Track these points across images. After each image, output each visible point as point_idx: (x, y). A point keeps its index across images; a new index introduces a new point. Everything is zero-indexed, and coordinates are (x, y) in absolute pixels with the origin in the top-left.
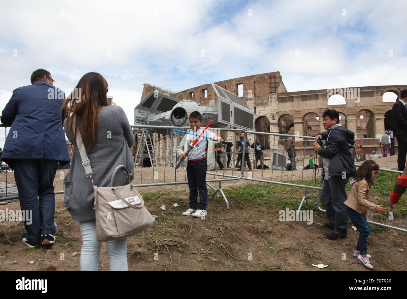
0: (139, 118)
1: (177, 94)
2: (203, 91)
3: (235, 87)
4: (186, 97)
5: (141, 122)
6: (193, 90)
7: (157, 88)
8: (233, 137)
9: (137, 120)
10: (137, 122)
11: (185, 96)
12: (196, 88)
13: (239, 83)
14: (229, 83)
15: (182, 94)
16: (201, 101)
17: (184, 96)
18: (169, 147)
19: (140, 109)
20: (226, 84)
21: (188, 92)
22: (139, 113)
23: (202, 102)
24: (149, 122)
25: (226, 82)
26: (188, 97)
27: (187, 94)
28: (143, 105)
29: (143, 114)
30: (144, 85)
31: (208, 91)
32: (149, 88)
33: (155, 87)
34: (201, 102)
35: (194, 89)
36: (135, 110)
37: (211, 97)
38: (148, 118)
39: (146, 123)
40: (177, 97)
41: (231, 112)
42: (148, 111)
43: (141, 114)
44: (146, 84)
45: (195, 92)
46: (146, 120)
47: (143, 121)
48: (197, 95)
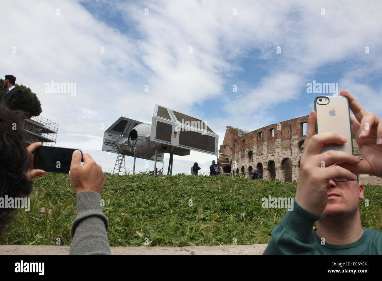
0: (108, 140)
1: (248, 134)
2: (271, 130)
3: (299, 126)
4: (256, 137)
5: (111, 145)
6: (262, 130)
7: (239, 130)
8: (297, 174)
9: (106, 142)
10: (105, 144)
11: (255, 136)
12: (264, 128)
13: (303, 121)
14: (294, 122)
15: (253, 134)
19: (110, 133)
20: (291, 123)
21: (258, 132)
22: (110, 136)
23: (270, 141)
25: (291, 122)
26: (257, 136)
27: (257, 134)
28: (113, 129)
29: (114, 137)
30: (227, 127)
31: (275, 131)
32: (232, 130)
33: (237, 129)
34: (268, 141)
37: (277, 136)
39: (117, 146)
40: (248, 137)
41: (175, 133)
42: (121, 135)
43: (111, 137)
44: (228, 126)
45: (264, 132)
46: (116, 142)
47: (113, 144)
48: (265, 135)
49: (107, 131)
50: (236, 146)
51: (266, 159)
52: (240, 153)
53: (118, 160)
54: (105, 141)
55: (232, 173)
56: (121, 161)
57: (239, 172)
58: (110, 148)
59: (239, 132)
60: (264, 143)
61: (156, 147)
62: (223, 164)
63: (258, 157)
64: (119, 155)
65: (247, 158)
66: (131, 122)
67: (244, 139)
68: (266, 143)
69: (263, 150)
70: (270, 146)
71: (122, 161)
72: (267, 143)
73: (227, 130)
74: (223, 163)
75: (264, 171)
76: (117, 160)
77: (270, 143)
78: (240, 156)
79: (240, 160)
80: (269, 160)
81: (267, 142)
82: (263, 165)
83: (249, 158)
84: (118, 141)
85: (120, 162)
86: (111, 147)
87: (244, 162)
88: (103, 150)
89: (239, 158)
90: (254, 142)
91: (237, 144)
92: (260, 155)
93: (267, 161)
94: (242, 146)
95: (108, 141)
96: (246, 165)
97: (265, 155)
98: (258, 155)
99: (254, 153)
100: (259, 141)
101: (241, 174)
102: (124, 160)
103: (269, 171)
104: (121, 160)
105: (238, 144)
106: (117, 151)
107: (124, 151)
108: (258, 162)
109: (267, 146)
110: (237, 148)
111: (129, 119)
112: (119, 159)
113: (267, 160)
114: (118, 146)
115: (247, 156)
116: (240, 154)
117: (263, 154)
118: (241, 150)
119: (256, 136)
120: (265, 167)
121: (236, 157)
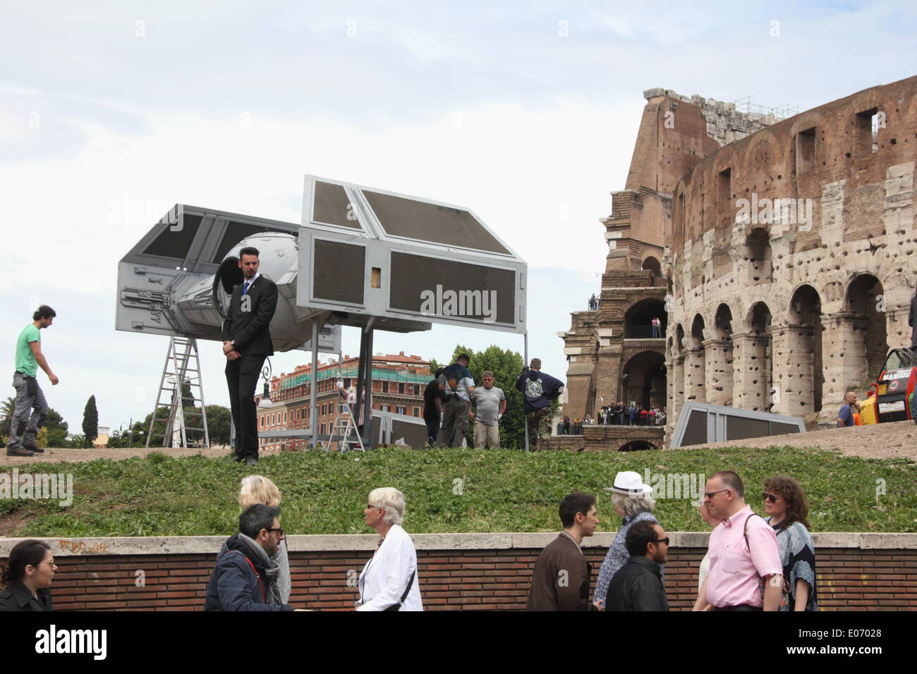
0: (136, 291)
1: (749, 138)
2: (865, 117)
4: (787, 154)
5: (146, 306)
6: (817, 120)
7: (712, 108)
9: (128, 299)
10: (126, 306)
11: (782, 149)
12: (829, 110)
16: (852, 169)
17: (776, 151)
18: (720, 389)
19: (140, 264)
21: (795, 130)
22: (140, 277)
23: (858, 177)
24: (178, 304)
26: (793, 151)
27: (789, 141)
29: (157, 278)
31: (883, 121)
32: (673, 108)
33: (702, 100)
34: (849, 176)
35: (823, 114)
36: (119, 267)
37: (896, 148)
38: (174, 292)
39: (168, 307)
40: (747, 156)
41: (377, 271)
42: (178, 268)
43: (146, 278)
44: (655, 91)
45: (827, 127)
46: (165, 296)
47: (156, 302)
48: (835, 143)
49: (126, 260)
50: (688, 200)
51: (838, 268)
52: (709, 236)
53: (172, 355)
54: (124, 294)
55: (671, 339)
56: (183, 360)
57: (704, 332)
58: (145, 317)
59: (710, 115)
60: (828, 187)
61: (313, 318)
62: (629, 294)
63: (799, 256)
64: (175, 337)
65: (741, 261)
66: (214, 220)
67: (725, 168)
68: (836, 187)
69: (823, 222)
70: (856, 200)
71: (185, 361)
72: (844, 187)
73: (647, 110)
74: (630, 289)
75: (827, 326)
76: (169, 357)
77: (860, 187)
78: (709, 250)
79: (708, 273)
80: (855, 274)
81: (843, 182)
82: (823, 298)
83: (752, 260)
84: (170, 289)
85: (180, 364)
86: (148, 313)
87: (728, 280)
88: (117, 330)
89: (705, 264)
90: (778, 184)
91: (694, 191)
92: (805, 249)
93: (844, 277)
94: (715, 203)
95: (134, 295)
96: (739, 300)
97: (835, 249)
98: (799, 245)
99: (780, 238)
100: (802, 175)
101: (713, 341)
102: (197, 357)
103: (855, 329)
104: (182, 357)
105: (699, 192)
106: (168, 326)
107: (194, 324)
108: (798, 283)
109: (845, 203)
110: (694, 211)
111: (206, 211)
112: (175, 354)
113: (843, 270)
114: (173, 307)
115: (745, 251)
116: (706, 241)
117: (824, 242)
118: (712, 225)
119: (787, 149)
120: (832, 306)
121: (687, 256)
